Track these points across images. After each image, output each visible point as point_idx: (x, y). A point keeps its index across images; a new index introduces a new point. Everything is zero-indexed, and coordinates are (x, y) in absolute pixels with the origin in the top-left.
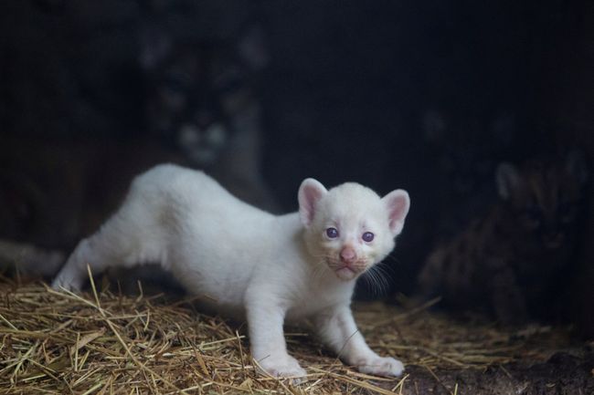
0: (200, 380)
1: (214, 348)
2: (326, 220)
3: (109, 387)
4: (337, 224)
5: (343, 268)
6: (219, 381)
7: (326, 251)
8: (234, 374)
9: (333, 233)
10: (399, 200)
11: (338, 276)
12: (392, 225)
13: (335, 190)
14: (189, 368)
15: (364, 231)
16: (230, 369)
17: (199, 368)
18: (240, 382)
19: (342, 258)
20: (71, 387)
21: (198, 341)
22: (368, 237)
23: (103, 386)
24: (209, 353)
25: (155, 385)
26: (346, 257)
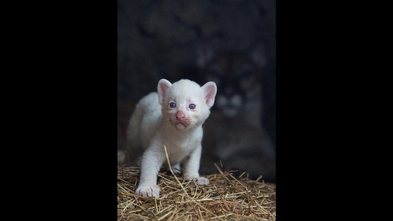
0: (225, 213)
1: (233, 197)
2: (170, 99)
3: (175, 214)
4: (175, 101)
5: (178, 124)
6: (236, 213)
7: (170, 115)
8: (244, 210)
9: (173, 105)
10: (211, 87)
11: (176, 128)
12: (207, 102)
13: (176, 84)
14: (220, 207)
15: (190, 103)
16: (242, 208)
17: (225, 207)
18: (248, 215)
19: (177, 118)
20: (155, 215)
21: (225, 193)
22: (192, 107)
23: (172, 214)
24: (231, 200)
25: (201, 214)
26: (179, 117)
